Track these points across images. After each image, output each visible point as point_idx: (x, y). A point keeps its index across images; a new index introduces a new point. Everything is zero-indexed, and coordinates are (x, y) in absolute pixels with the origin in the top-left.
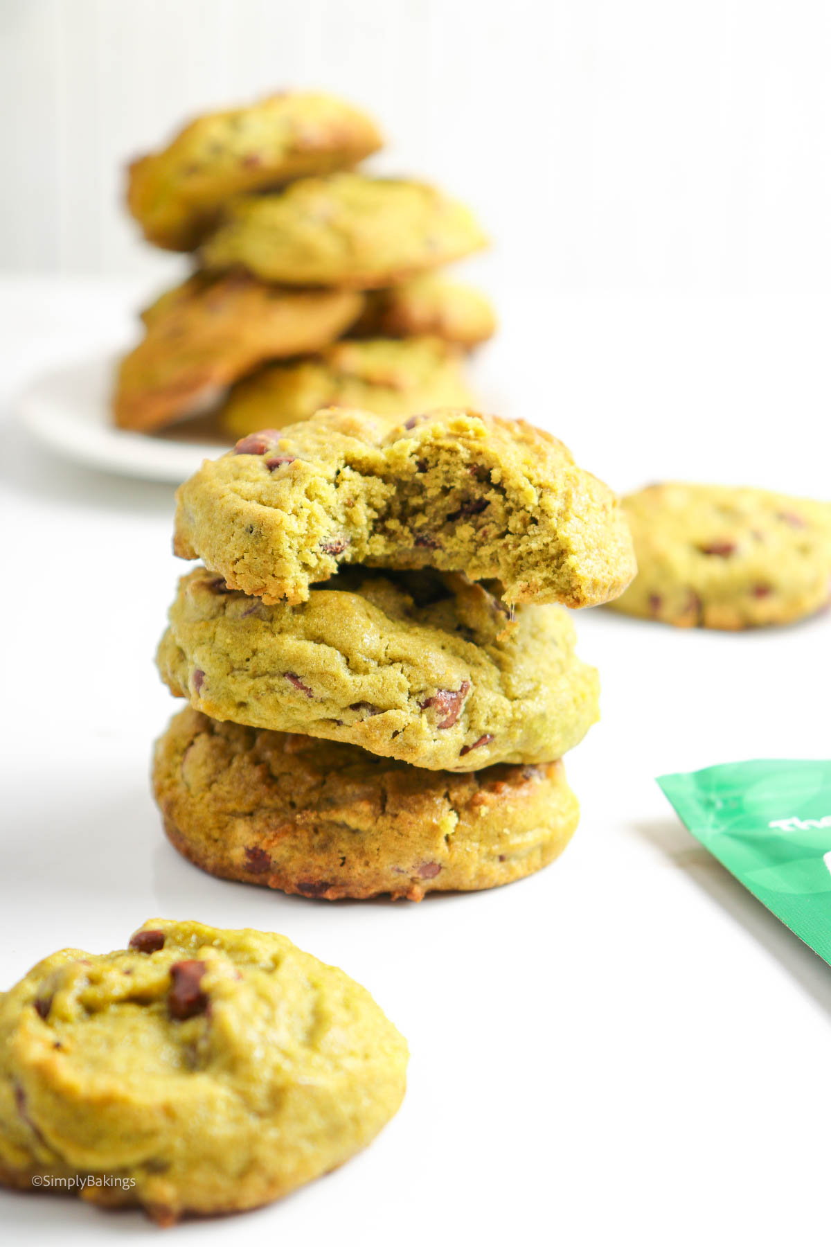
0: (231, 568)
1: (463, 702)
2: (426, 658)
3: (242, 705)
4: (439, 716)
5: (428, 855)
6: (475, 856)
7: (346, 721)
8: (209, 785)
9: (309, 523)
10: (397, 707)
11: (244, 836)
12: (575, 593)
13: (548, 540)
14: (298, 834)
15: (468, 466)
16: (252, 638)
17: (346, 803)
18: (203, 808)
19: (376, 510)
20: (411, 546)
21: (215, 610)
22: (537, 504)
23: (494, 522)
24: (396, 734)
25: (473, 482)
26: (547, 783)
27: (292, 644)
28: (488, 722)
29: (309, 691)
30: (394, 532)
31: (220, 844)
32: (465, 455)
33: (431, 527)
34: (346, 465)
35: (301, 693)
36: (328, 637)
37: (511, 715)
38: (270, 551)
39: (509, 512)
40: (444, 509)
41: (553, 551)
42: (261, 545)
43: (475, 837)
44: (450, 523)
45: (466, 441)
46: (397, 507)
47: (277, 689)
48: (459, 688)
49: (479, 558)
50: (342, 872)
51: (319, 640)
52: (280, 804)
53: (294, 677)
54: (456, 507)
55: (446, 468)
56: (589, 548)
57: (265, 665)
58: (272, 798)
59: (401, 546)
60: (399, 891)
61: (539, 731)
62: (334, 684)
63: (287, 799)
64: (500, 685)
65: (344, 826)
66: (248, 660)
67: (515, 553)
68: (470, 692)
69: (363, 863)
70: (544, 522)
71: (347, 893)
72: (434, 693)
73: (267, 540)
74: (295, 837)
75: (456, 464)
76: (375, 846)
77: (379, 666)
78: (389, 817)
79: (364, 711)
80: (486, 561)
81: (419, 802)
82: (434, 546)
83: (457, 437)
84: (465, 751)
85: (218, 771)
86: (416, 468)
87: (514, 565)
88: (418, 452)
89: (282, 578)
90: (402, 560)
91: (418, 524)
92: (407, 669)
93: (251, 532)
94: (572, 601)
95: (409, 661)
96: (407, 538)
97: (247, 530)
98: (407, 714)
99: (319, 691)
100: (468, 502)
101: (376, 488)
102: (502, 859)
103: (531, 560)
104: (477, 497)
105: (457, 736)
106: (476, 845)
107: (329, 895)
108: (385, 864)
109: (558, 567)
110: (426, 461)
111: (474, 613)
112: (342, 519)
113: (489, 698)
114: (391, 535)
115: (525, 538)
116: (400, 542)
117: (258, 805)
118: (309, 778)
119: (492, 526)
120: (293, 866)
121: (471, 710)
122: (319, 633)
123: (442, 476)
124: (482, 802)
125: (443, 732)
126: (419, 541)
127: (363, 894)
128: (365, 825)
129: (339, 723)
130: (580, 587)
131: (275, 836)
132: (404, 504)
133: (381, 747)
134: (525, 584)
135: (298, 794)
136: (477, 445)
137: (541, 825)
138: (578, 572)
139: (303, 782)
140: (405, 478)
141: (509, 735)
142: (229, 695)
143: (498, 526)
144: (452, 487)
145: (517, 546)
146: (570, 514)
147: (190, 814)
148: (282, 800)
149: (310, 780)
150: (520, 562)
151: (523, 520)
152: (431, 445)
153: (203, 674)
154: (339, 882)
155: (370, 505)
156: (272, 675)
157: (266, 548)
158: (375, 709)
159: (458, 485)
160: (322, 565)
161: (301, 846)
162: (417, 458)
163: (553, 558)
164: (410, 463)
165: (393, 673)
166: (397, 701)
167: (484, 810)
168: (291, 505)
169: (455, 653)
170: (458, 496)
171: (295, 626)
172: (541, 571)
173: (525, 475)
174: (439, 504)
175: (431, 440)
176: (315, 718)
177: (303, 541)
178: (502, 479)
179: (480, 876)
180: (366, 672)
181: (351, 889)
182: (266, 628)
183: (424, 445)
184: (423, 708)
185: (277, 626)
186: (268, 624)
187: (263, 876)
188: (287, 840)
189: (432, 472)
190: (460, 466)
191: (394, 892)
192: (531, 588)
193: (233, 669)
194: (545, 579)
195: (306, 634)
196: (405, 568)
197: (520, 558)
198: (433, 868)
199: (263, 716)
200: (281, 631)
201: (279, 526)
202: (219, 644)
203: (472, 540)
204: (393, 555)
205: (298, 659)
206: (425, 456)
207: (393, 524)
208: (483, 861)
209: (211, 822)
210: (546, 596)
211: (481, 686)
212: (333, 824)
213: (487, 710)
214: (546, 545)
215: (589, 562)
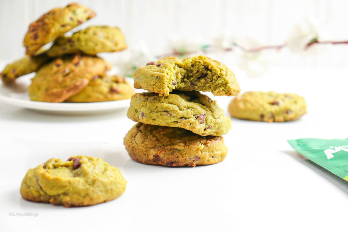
0: (152, 87)
1: (205, 118)
2: (196, 107)
3: (154, 119)
4: (200, 120)
5: (197, 155)
6: (207, 155)
7: (179, 122)
8: (143, 142)
9: (170, 76)
10: (191, 118)
11: (153, 152)
12: (230, 93)
13: (223, 80)
14: (166, 151)
15: (203, 65)
16: (156, 104)
17: (177, 144)
18: (142, 147)
19: (182, 76)
20: (190, 85)
21: (145, 99)
22: (220, 73)
23: (209, 78)
24: (191, 124)
25: (204, 69)
26: (221, 142)
27: (165, 105)
28: (210, 123)
29: (171, 115)
30: (186, 81)
31: (147, 155)
32: (202, 63)
33: (194, 80)
34: (176, 65)
35: (169, 115)
36: (174, 103)
37: (215, 122)
38: (162, 82)
39: (213, 76)
40: (197, 76)
41: (224, 83)
42: (160, 81)
43: (207, 151)
44: (198, 79)
45: (202, 60)
46: (186, 76)
47: (163, 114)
48: (204, 114)
49: (206, 87)
50: (177, 159)
51: (172, 104)
52: (161, 145)
53: (167, 112)
54: (200, 75)
55: (198, 66)
56: (232, 82)
57: (159, 110)
58: (159, 144)
59: (187, 85)
60: (190, 164)
61: (221, 126)
62: (176, 113)
63: (163, 144)
64: (212, 115)
65: (177, 149)
66: (155, 109)
67: (215, 84)
68: (206, 116)
69: (182, 157)
70: (222, 77)
71: (178, 165)
72: (199, 115)
73: (161, 80)
74: (165, 152)
75: (200, 65)
76: (185, 153)
77: (186, 109)
78: (188, 146)
79: (183, 119)
80: (207, 87)
81: (194, 143)
82: (195, 85)
83: (200, 59)
84: (205, 130)
85: (144, 139)
86: (191, 66)
87: (215, 87)
88: (191, 63)
89: (164, 89)
90: (187, 89)
91: (191, 80)
92: (193, 110)
93: (157, 78)
94: (229, 94)
95: (193, 108)
96: (189, 83)
97: (156, 78)
98: (193, 120)
99: (173, 114)
100: (203, 74)
101: (182, 70)
102: (213, 157)
103: (219, 85)
104: (205, 73)
105: (203, 126)
106: (207, 153)
107: (174, 165)
108: (187, 157)
109: (225, 87)
110: (193, 65)
111: (204, 100)
112: (176, 77)
113: (210, 118)
114: (185, 82)
115: (217, 80)
116: (187, 84)
117: (156, 145)
118: (167, 139)
119: (209, 79)
120: (165, 158)
121: (206, 120)
122: (172, 102)
123: (197, 68)
124: (208, 143)
125: (201, 124)
126: (192, 84)
127: (182, 165)
128: (182, 148)
129: (177, 122)
130: (231, 91)
131: (161, 152)
132: (188, 75)
133: (188, 127)
134: (218, 91)
135: (165, 143)
136: (205, 61)
137: (221, 150)
138: (230, 87)
139: (166, 140)
140: (188, 69)
141: (215, 126)
142: (151, 117)
143: (210, 79)
144: (199, 71)
145: (215, 83)
146: (227, 75)
147: (139, 149)
148: (161, 144)
149: (168, 139)
150: (216, 86)
151: (217, 77)
152: (194, 61)
153: (144, 113)
154: (176, 162)
155: (181, 75)
156: (162, 112)
157: (161, 81)
158: (186, 118)
159: (201, 70)
160: (172, 87)
161: (167, 154)
162: (191, 64)
163: (224, 85)
164: (190, 65)
165: (190, 110)
166: (191, 117)
167: (209, 145)
168: (166, 72)
169: (202, 108)
170: (201, 73)
171: (166, 101)
172: (222, 88)
173: (216, 67)
174: (196, 75)
175: (194, 60)
176: (172, 121)
177: (169, 80)
178: (211, 68)
179: (208, 161)
180: (183, 110)
181: (179, 164)
182: (159, 102)
183: (193, 61)
184: (196, 118)
185: (161, 101)
186: (159, 101)
187: (157, 162)
188: (164, 152)
189: (195, 67)
190: (201, 65)
191: (189, 164)
192: (220, 91)
193: (152, 111)
194: (223, 90)
195: (168, 103)
196: (188, 91)
197: (216, 85)
198: (198, 158)
199: (159, 121)
200: (162, 102)
201: (164, 76)
202: (148, 106)
203: (204, 83)
204: (185, 87)
205: (168, 108)
206: (193, 63)
207: (186, 80)
208: (209, 157)
209: (144, 150)
210: (223, 93)
211: (208, 115)
212: (174, 149)
213: (210, 120)
214: (223, 82)
215: (233, 86)
